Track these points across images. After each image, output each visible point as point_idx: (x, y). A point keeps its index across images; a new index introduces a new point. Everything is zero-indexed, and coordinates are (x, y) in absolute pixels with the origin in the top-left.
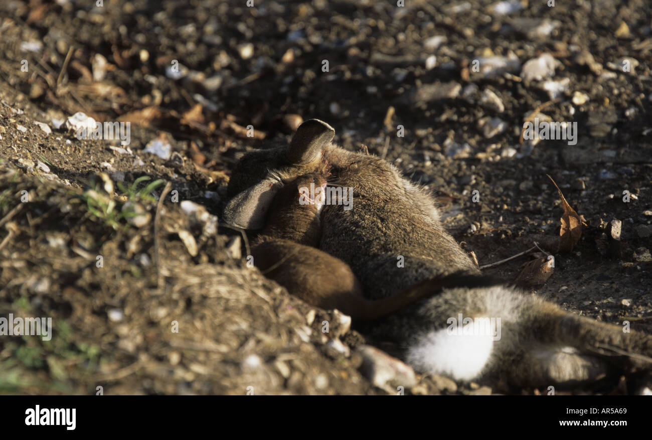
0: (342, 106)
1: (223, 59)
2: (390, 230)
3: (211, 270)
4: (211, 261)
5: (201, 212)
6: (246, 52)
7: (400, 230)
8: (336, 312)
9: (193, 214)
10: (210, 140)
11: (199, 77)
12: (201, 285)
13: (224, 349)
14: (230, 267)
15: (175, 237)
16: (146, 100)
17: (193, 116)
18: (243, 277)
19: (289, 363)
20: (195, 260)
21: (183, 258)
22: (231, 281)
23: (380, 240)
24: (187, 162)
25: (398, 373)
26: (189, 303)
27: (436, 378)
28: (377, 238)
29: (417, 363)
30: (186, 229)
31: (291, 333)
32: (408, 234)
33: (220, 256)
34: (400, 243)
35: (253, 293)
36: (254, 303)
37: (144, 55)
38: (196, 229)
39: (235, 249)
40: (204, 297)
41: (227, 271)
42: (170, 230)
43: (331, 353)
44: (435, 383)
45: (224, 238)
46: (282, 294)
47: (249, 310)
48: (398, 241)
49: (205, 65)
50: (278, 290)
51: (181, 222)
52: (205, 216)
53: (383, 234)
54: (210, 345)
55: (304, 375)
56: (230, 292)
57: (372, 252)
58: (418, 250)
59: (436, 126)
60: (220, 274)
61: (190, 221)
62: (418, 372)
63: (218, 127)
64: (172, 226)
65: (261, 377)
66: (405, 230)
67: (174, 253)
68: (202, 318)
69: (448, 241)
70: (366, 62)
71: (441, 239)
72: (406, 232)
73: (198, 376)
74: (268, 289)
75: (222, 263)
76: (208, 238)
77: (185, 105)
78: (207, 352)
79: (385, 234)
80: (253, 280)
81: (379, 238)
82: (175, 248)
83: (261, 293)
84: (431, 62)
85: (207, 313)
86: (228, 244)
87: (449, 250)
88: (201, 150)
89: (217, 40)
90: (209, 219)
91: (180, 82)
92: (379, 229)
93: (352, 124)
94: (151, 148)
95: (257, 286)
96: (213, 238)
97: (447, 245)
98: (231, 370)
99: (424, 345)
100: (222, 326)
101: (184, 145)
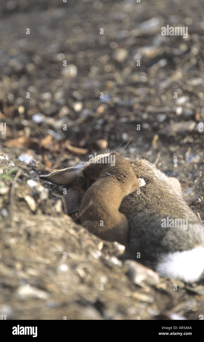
0: (130, 135)
1: (65, 111)
2: (149, 198)
3: (43, 218)
4: (44, 213)
5: (39, 186)
6: (78, 107)
7: (154, 198)
8: (116, 243)
9: (35, 188)
10: (55, 155)
11: (51, 121)
12: (36, 226)
13: (48, 261)
14: (54, 216)
15: (22, 200)
16: (21, 133)
17: (46, 142)
18: (62, 222)
19: (85, 270)
20: (34, 213)
21: (27, 212)
22: (55, 224)
23: (143, 203)
24: (39, 164)
25: (149, 276)
26: (29, 235)
27: (173, 280)
28: (141, 203)
29: (162, 272)
30: (29, 194)
31: (88, 253)
32: (160, 199)
33: (48, 211)
34: (155, 205)
35: (67, 232)
36: (67, 236)
37: (21, 110)
38: (36, 196)
39: (58, 207)
40: (38, 233)
41: (52, 218)
42: (20, 196)
43: (110, 265)
44: (172, 283)
45: (52, 201)
46: (85, 232)
47: (63, 240)
48: (154, 204)
49: (54, 115)
50: (82, 230)
51: (26, 192)
52: (41, 188)
53: (144, 200)
54: (40, 259)
55: (93, 276)
56: (53, 230)
57: (139, 209)
58: (165, 209)
59: (181, 145)
60: (48, 220)
61: (32, 192)
62: (161, 277)
63: (60, 147)
64: (21, 193)
65: (68, 277)
66: (157, 197)
67: (22, 209)
68: (36, 244)
69: (182, 204)
70: (143, 111)
71: (178, 203)
72: (158, 199)
73: (32, 276)
74: (76, 230)
75: (49, 214)
76: (42, 201)
77: (42, 136)
78: (38, 263)
79: (146, 200)
80: (67, 224)
81: (142, 202)
82: (22, 205)
83: (72, 232)
84: (179, 111)
85: (39, 241)
86: (54, 204)
87: (182, 209)
88: (50, 160)
89: (62, 101)
90: (44, 191)
91: (40, 124)
92: (142, 197)
93: (134, 145)
94: (21, 158)
95: (70, 228)
96: (45, 201)
97: (181, 206)
98: (50, 273)
99: (166, 262)
100: (47, 249)
101: (40, 157)
